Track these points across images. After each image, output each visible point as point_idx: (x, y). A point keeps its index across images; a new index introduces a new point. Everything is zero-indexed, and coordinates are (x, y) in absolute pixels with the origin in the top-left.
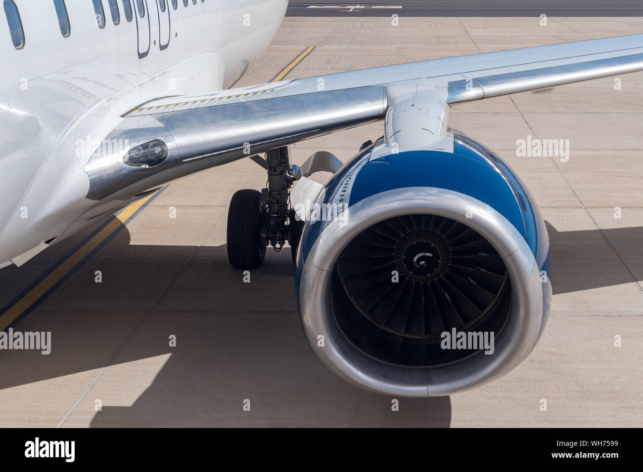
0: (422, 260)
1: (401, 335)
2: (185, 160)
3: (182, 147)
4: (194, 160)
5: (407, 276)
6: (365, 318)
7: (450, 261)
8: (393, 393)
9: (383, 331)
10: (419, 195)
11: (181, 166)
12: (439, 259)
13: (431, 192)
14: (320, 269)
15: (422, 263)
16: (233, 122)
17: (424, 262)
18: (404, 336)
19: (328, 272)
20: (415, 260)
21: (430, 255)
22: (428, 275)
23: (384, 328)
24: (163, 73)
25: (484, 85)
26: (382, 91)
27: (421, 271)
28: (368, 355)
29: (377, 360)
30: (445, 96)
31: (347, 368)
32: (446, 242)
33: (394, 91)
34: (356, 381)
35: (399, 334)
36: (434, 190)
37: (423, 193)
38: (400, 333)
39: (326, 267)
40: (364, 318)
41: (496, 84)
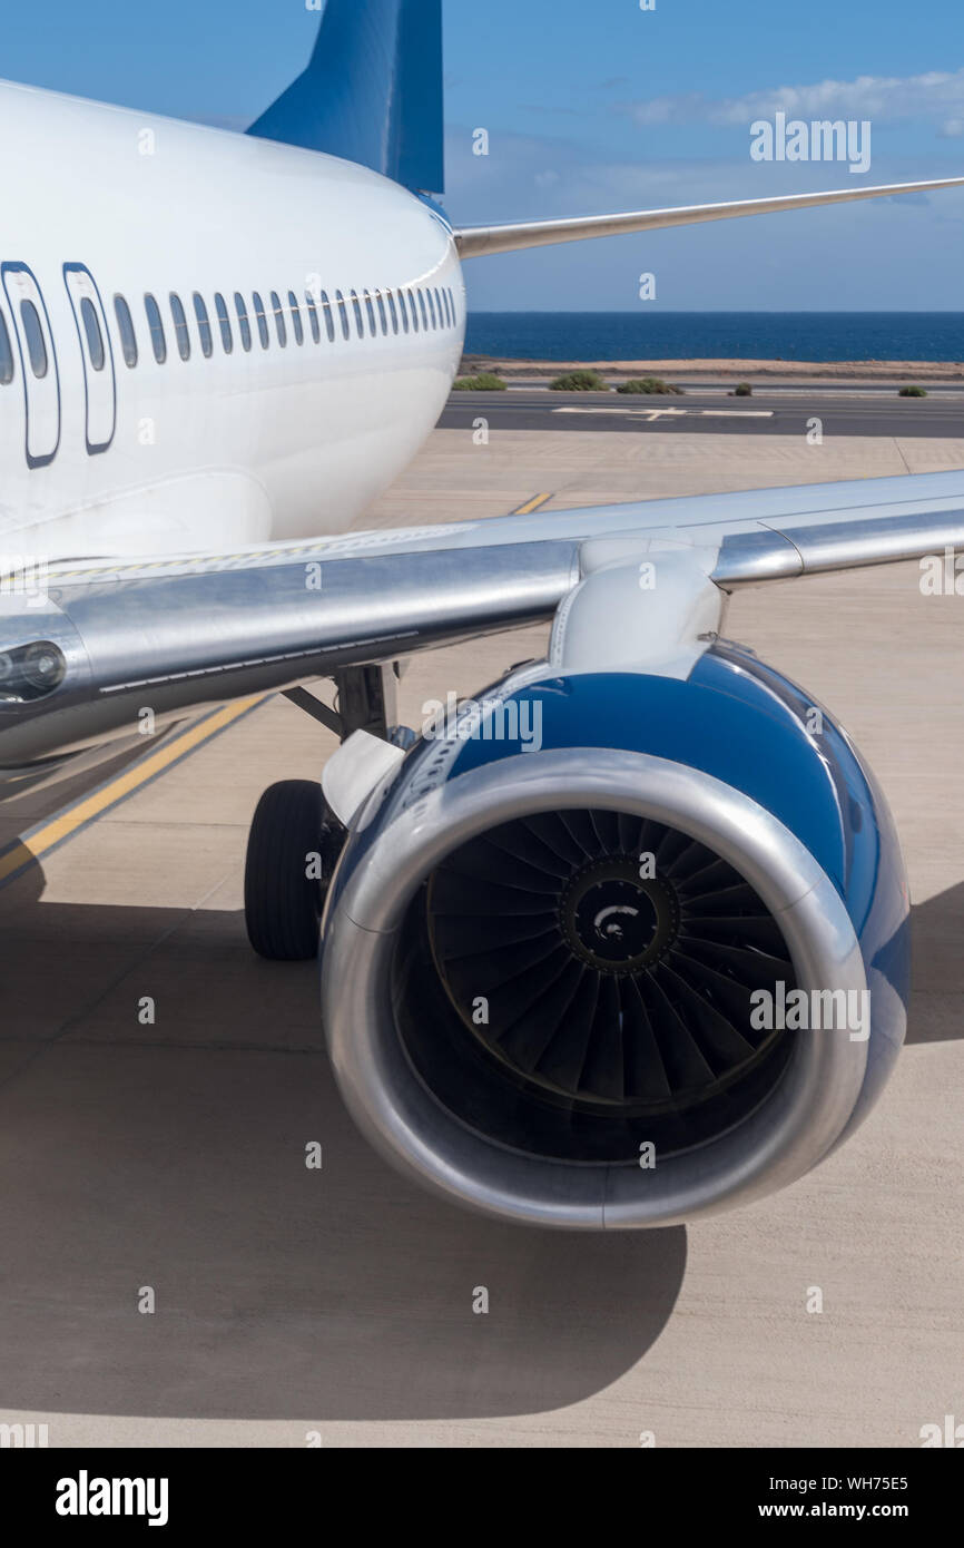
0: (613, 922)
1: (571, 1096)
2: (107, 689)
3: (100, 661)
4: (127, 690)
5: (584, 960)
6: (489, 1054)
7: (682, 927)
8: (524, 1218)
9: (529, 1085)
10: (596, 767)
11: (97, 702)
12: (655, 923)
13: (631, 762)
14: (363, 928)
15: (614, 928)
16: (220, 608)
17: (616, 927)
18: (578, 1097)
19: (382, 936)
20: (598, 922)
21: (633, 912)
22: (630, 957)
23: (531, 1079)
24: (97, 507)
25: (805, 545)
26: (570, 554)
27: (611, 948)
28: (476, 1132)
29: (496, 1143)
30: (709, 565)
31: (422, 1158)
32: (673, 884)
33: (598, 554)
34: (441, 1188)
35: (566, 1094)
36: (635, 759)
37: (609, 764)
38: (566, 1091)
39: (378, 923)
40: (487, 1056)
41: (832, 542)
